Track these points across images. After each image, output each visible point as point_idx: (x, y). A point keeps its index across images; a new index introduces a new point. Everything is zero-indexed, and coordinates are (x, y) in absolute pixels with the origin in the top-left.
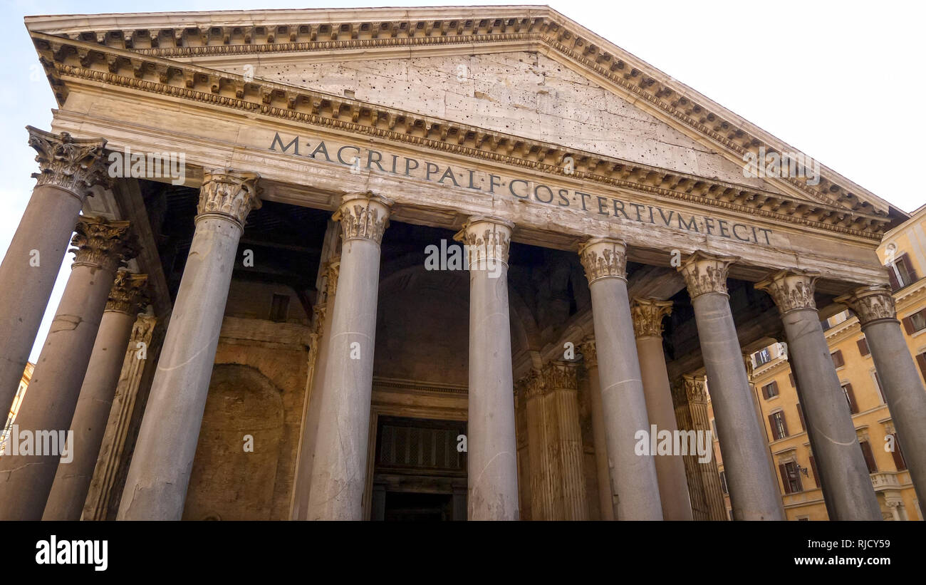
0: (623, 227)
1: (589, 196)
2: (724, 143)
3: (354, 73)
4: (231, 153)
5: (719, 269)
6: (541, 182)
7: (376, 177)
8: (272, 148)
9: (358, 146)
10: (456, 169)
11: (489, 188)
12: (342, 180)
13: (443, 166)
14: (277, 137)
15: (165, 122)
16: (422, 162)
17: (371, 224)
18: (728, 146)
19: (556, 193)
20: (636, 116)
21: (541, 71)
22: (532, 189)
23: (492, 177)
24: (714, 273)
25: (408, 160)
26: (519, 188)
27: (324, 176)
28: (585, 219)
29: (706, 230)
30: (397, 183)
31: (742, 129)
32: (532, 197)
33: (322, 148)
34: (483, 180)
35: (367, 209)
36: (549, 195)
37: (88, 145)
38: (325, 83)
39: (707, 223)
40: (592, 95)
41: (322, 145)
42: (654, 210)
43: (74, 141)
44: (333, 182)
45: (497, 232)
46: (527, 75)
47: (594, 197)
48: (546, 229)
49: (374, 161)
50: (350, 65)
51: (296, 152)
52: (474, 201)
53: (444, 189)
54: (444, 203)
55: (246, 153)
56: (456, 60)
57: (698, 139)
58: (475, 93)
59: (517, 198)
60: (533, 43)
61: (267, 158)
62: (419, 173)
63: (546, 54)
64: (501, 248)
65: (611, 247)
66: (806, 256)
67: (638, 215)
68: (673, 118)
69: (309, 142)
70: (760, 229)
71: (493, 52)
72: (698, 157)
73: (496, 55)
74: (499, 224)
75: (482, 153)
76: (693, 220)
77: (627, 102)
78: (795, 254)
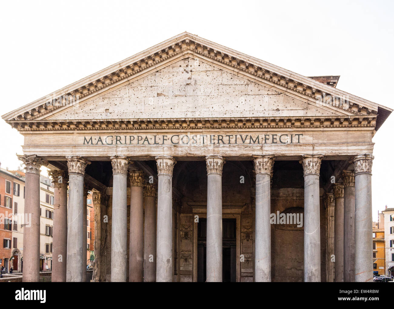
0: (220, 149)
1: (206, 136)
2: (284, 87)
3: (108, 100)
4: (72, 149)
6: (184, 134)
7: (119, 148)
8: (84, 144)
9: (112, 135)
10: (149, 136)
11: (162, 142)
12: (108, 151)
13: (144, 136)
14: (85, 139)
15: (51, 141)
16: (136, 136)
17: (119, 167)
18: (287, 88)
19: (191, 138)
21: (190, 70)
22: (181, 138)
23: (164, 136)
24: (262, 164)
25: (130, 137)
26: (175, 139)
27: (102, 151)
28: (202, 148)
29: (263, 142)
30: (127, 149)
34: (160, 139)
35: (117, 162)
36: (188, 139)
37: (33, 157)
38: (98, 109)
39: (265, 137)
40: (215, 76)
41: (100, 138)
42: (238, 136)
43: (29, 156)
44: (105, 153)
45: (164, 162)
46: (183, 74)
47: (209, 136)
48: (186, 156)
49: (118, 140)
50: (106, 96)
51: (92, 144)
52: (156, 150)
53: (144, 147)
54: (144, 153)
55: (76, 148)
56: (149, 77)
57: (271, 87)
58: (157, 94)
59: (173, 145)
60: (185, 54)
61: (83, 148)
62: (135, 142)
63: (192, 57)
64: (166, 169)
65: (212, 160)
66: (320, 145)
67: (229, 141)
68: (257, 78)
69: (95, 138)
70: (296, 135)
71: (166, 66)
72: (269, 99)
73: (168, 67)
74: (165, 159)
75: (157, 128)
76: (258, 138)
77: (234, 74)
78: (313, 145)
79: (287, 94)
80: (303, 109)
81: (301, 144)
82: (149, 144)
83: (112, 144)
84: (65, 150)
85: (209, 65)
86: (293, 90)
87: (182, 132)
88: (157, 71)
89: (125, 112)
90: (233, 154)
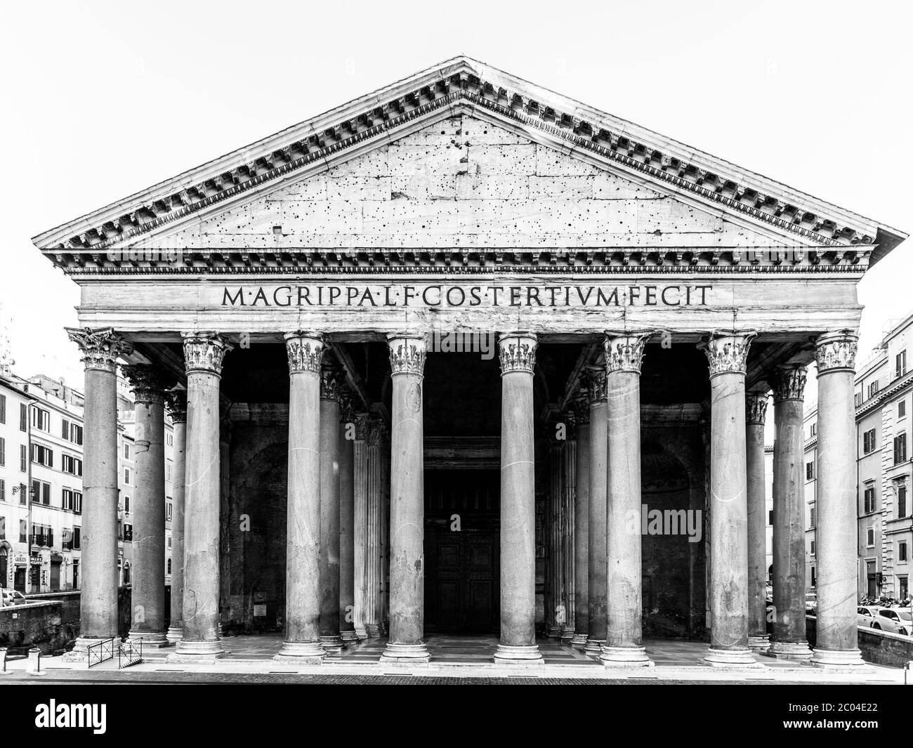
0: (532, 317)
1: (502, 288)
2: (674, 182)
3: (279, 205)
4: (196, 315)
5: (630, 345)
6: (454, 284)
7: (306, 313)
8: (224, 304)
9: (289, 284)
10: (374, 288)
11: (404, 302)
12: (280, 322)
13: (362, 287)
14: (226, 292)
15: (146, 297)
16: (343, 289)
17: (305, 357)
18: (680, 185)
19: (468, 293)
21: (464, 141)
22: (445, 293)
23: (406, 288)
24: (624, 350)
25: (331, 288)
26: (432, 296)
27: (266, 322)
28: (493, 316)
29: (627, 302)
30: (323, 315)
32: (445, 301)
33: (261, 294)
34: (398, 294)
35: (301, 345)
36: (461, 297)
37: (104, 332)
38: (256, 225)
39: (631, 292)
40: (521, 157)
41: (261, 291)
42: (573, 290)
43: (94, 331)
44: (273, 325)
45: (408, 346)
46: (448, 152)
47: (506, 289)
49: (303, 297)
50: (273, 197)
51: (242, 304)
52: (389, 318)
53: (363, 313)
54: (363, 326)
55: (205, 314)
56: (373, 156)
57: (644, 184)
58: (392, 194)
59: (429, 307)
60: (455, 106)
61: (222, 314)
62: (341, 301)
63: (470, 114)
64: (412, 360)
65: (515, 341)
66: (750, 310)
67: (553, 299)
68: (614, 163)
69: (250, 291)
70: (697, 287)
71: (413, 132)
72: (640, 209)
73: (416, 134)
74: (410, 338)
75: (393, 269)
76: (615, 293)
77: (562, 153)
78: (734, 310)
79: (678, 197)
80: (712, 233)
81: (708, 308)
82: (373, 304)
83: (289, 304)
84: (179, 317)
85: (508, 131)
86: (693, 190)
87: (448, 280)
88: (391, 144)
89: (318, 232)
90: (562, 328)
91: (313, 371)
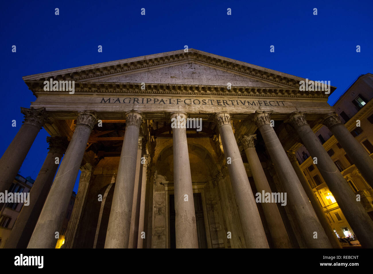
0: (227, 108)
1: (213, 100)
2: (260, 77)
3: (130, 78)
4: (87, 106)
5: (266, 116)
6: (195, 98)
7: (136, 105)
8: (101, 102)
9: (130, 97)
10: (165, 99)
11: (177, 103)
12: (124, 108)
13: (160, 98)
14: (103, 99)
16: (152, 99)
17: (134, 120)
18: (262, 78)
19: (201, 101)
20: (228, 74)
21: (193, 68)
22: (193, 101)
23: (177, 100)
25: (148, 99)
26: (188, 101)
27: (118, 108)
29: (259, 105)
30: (144, 106)
31: (265, 71)
32: (192, 103)
33: (118, 100)
34: (174, 101)
35: (133, 116)
36: (199, 102)
39: (259, 102)
40: (212, 71)
42: (238, 101)
44: (122, 109)
45: (180, 116)
46: (189, 69)
47: (215, 101)
48: (199, 113)
49: (136, 101)
52: (171, 107)
53: (160, 106)
54: (160, 110)
55: (92, 105)
56: (164, 69)
57: (251, 78)
58: (171, 77)
59: (187, 104)
60: (190, 60)
61: (99, 105)
62: (152, 102)
63: (194, 63)
65: (223, 115)
66: (300, 107)
67: (232, 103)
68: (241, 73)
69: (114, 99)
70: (280, 101)
71: (177, 65)
74: (180, 113)
75: (173, 92)
76: (253, 102)
78: (295, 107)
79: (262, 81)
81: (286, 106)
82: (165, 103)
83: (130, 103)
84: (79, 106)
86: (267, 79)
91: (137, 126)
